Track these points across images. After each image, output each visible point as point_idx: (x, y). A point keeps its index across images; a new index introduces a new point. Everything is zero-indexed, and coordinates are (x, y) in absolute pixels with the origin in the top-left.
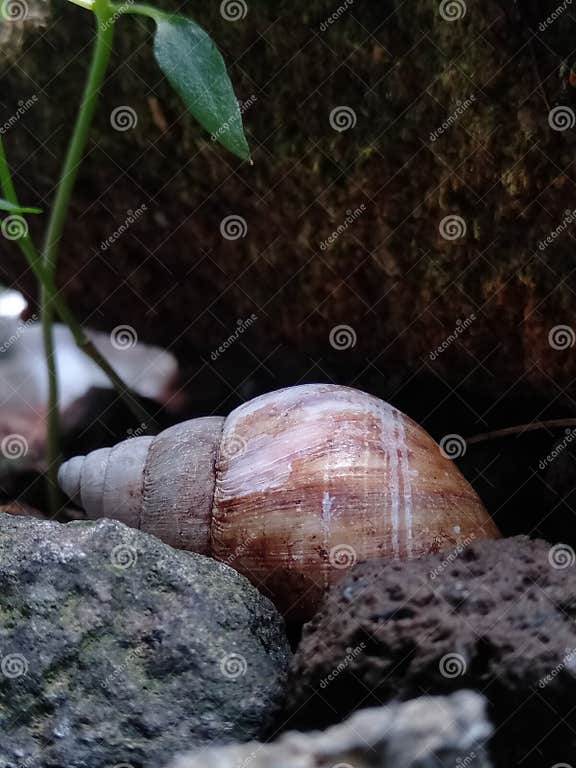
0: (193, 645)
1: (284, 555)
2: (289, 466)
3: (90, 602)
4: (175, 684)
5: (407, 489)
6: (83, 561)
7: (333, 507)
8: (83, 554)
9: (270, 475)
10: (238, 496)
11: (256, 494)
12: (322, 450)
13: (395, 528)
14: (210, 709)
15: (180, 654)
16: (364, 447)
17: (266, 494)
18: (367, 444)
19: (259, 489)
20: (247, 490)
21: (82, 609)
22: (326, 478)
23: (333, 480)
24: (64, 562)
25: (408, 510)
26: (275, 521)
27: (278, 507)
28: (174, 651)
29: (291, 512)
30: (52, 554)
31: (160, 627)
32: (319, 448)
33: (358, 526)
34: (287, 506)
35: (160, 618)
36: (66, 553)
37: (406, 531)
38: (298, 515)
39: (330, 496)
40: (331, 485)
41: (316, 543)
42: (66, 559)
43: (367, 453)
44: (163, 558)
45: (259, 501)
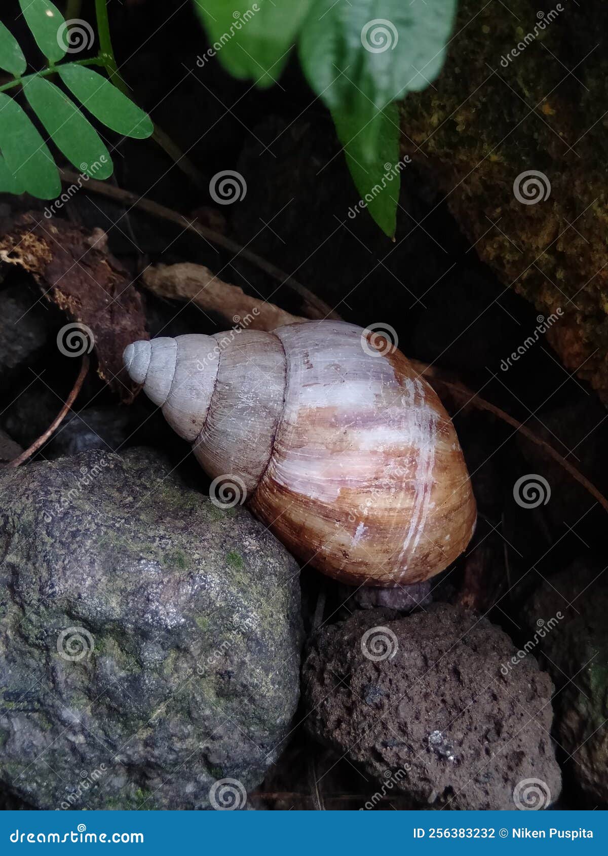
0: (252, 684)
1: (316, 543)
2: (339, 490)
3: (186, 657)
4: (235, 703)
5: (423, 521)
6: (183, 626)
7: (365, 533)
8: (183, 620)
9: (321, 489)
10: (289, 488)
11: (305, 497)
12: (368, 487)
13: (405, 548)
14: (256, 724)
15: (242, 689)
16: (401, 488)
17: (314, 502)
18: (404, 485)
19: (309, 495)
20: (297, 489)
21: (180, 664)
22: (365, 512)
23: (370, 516)
24: (169, 627)
25: (418, 537)
26: (316, 523)
27: (322, 517)
28: (238, 686)
29: (332, 525)
30: (160, 619)
31: (230, 669)
32: (365, 484)
33: (379, 548)
34: (329, 519)
35: (231, 662)
36: (171, 621)
37: (412, 550)
38: (336, 529)
39: (364, 526)
40: (367, 519)
41: (344, 548)
42: (171, 626)
43: (402, 494)
44: (238, 611)
45: (306, 503)
